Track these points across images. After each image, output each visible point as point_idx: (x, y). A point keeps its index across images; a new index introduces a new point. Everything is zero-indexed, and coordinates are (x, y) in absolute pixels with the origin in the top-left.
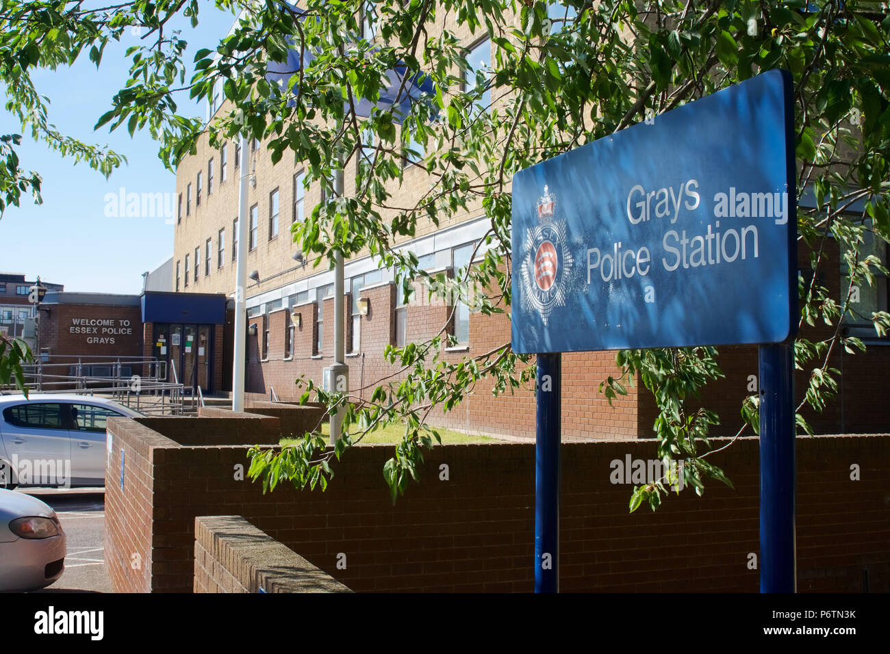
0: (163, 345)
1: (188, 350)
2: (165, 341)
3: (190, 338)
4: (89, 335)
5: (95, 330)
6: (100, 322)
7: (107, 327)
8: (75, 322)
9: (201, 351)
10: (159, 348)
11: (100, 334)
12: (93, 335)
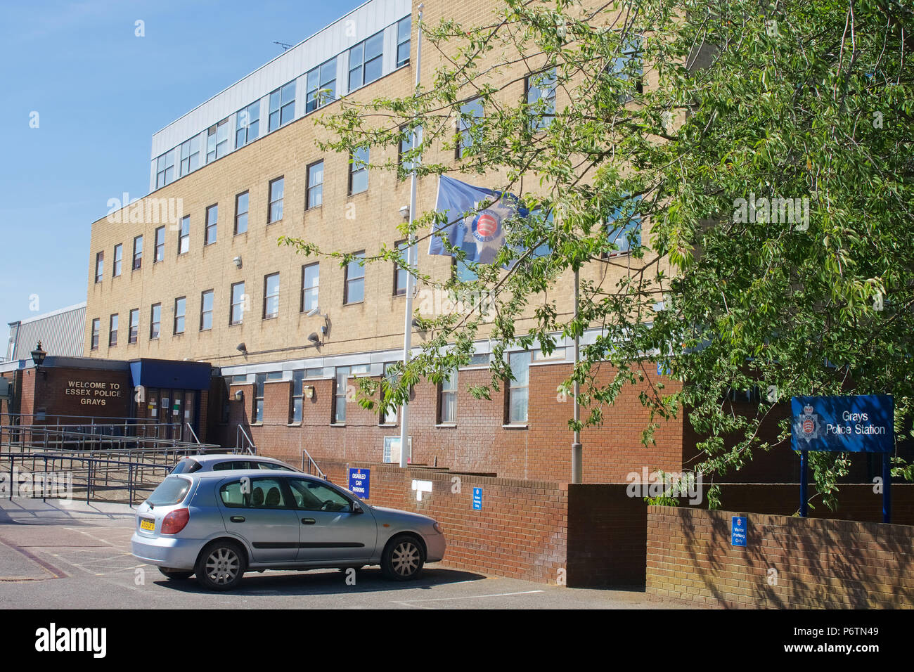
0: (154, 408)
1: (176, 412)
2: (155, 404)
3: (178, 402)
4: (83, 397)
5: (88, 392)
6: (93, 385)
7: (99, 389)
8: (71, 384)
9: (187, 414)
10: (151, 410)
11: (93, 396)
12: (86, 397)
